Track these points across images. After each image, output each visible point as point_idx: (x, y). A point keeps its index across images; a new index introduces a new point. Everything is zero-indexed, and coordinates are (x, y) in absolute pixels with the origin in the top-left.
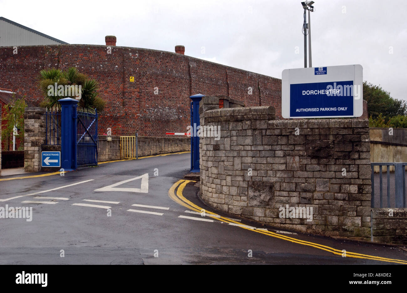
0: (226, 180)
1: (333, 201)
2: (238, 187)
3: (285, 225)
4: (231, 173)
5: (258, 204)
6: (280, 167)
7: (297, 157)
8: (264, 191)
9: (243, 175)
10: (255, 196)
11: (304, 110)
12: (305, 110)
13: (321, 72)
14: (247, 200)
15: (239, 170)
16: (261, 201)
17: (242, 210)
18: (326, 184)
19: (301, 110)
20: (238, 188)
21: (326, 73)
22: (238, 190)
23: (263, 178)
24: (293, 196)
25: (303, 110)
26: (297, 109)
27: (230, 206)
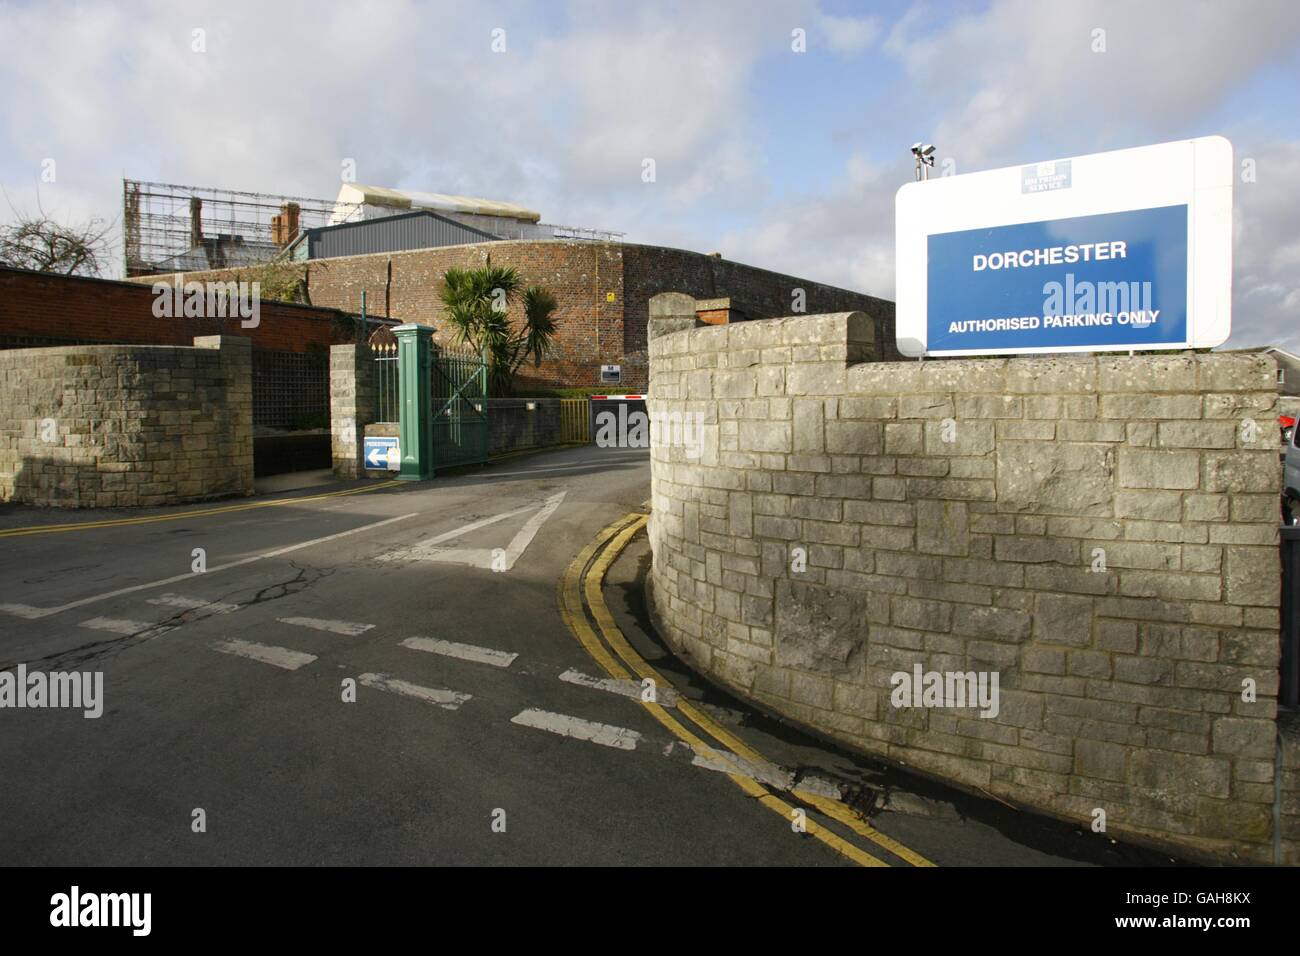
0: (705, 562)
1: (1107, 684)
2: (742, 594)
3: (906, 750)
4: (719, 546)
5: (809, 662)
6: (891, 538)
7: (958, 504)
8: (830, 623)
9: (760, 557)
10: (797, 635)
11: (978, 326)
12: (984, 325)
13: (1046, 180)
14: (770, 643)
15: (747, 536)
16: (820, 656)
17: (753, 673)
18: (1080, 619)
19: (968, 325)
20: (741, 597)
21: (1067, 183)
22: (741, 603)
23: (826, 572)
24: (941, 650)
25: (975, 325)
26: (954, 324)
27: (717, 652)
